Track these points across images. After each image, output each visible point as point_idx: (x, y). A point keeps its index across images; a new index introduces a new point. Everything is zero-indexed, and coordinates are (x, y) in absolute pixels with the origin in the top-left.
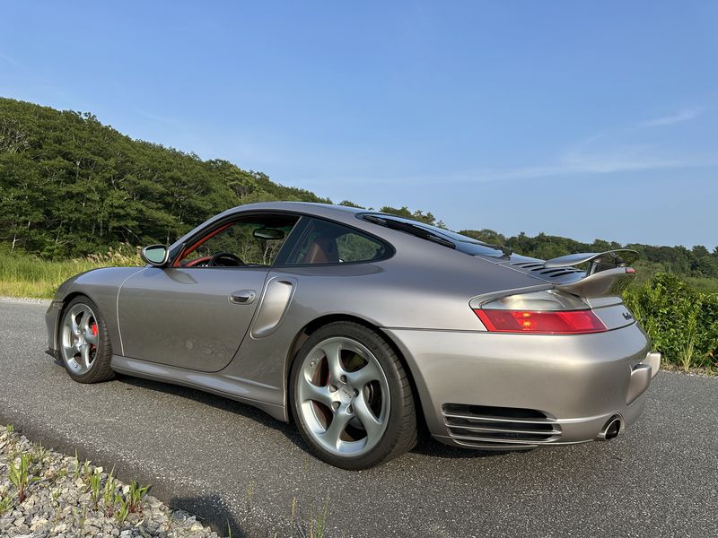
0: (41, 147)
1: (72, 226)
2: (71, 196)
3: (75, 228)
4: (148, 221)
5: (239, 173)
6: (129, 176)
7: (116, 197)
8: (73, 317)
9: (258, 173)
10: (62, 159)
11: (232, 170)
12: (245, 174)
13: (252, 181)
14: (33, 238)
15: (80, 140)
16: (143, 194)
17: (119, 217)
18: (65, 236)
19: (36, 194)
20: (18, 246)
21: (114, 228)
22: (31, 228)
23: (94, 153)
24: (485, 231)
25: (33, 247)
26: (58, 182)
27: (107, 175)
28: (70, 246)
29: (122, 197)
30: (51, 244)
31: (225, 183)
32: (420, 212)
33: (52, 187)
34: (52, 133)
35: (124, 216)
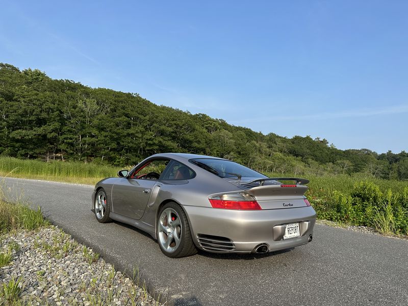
0: (115, 111)
1: (129, 150)
2: (129, 135)
3: (130, 151)
4: (164, 147)
5: (210, 120)
6: (155, 124)
7: (149, 135)
8: (99, 197)
9: (220, 120)
10: (124, 117)
11: (207, 119)
12: (213, 121)
13: (217, 124)
14: (111, 156)
15: (133, 107)
16: (162, 133)
17: (150, 145)
18: (126, 154)
19: (113, 135)
20: (105, 159)
21: (148, 150)
22: (111, 150)
23: (139, 114)
24: (363, 150)
25: (111, 160)
26: (123, 128)
27: (145, 124)
28: (128, 159)
29: (152, 135)
30: (119, 159)
31: (203, 126)
32: (318, 139)
33: (120, 131)
34: (121, 104)
35: (153, 144)
